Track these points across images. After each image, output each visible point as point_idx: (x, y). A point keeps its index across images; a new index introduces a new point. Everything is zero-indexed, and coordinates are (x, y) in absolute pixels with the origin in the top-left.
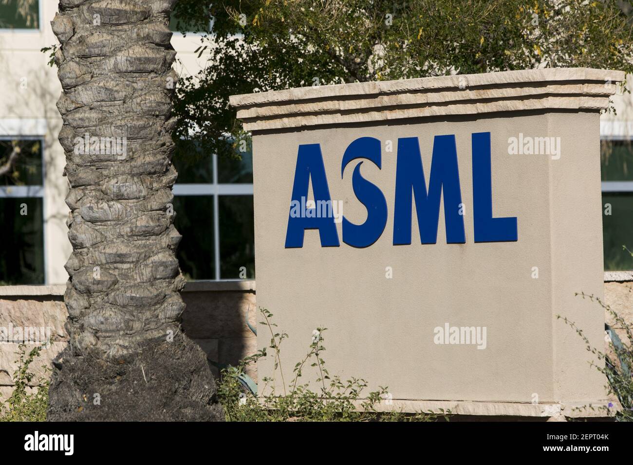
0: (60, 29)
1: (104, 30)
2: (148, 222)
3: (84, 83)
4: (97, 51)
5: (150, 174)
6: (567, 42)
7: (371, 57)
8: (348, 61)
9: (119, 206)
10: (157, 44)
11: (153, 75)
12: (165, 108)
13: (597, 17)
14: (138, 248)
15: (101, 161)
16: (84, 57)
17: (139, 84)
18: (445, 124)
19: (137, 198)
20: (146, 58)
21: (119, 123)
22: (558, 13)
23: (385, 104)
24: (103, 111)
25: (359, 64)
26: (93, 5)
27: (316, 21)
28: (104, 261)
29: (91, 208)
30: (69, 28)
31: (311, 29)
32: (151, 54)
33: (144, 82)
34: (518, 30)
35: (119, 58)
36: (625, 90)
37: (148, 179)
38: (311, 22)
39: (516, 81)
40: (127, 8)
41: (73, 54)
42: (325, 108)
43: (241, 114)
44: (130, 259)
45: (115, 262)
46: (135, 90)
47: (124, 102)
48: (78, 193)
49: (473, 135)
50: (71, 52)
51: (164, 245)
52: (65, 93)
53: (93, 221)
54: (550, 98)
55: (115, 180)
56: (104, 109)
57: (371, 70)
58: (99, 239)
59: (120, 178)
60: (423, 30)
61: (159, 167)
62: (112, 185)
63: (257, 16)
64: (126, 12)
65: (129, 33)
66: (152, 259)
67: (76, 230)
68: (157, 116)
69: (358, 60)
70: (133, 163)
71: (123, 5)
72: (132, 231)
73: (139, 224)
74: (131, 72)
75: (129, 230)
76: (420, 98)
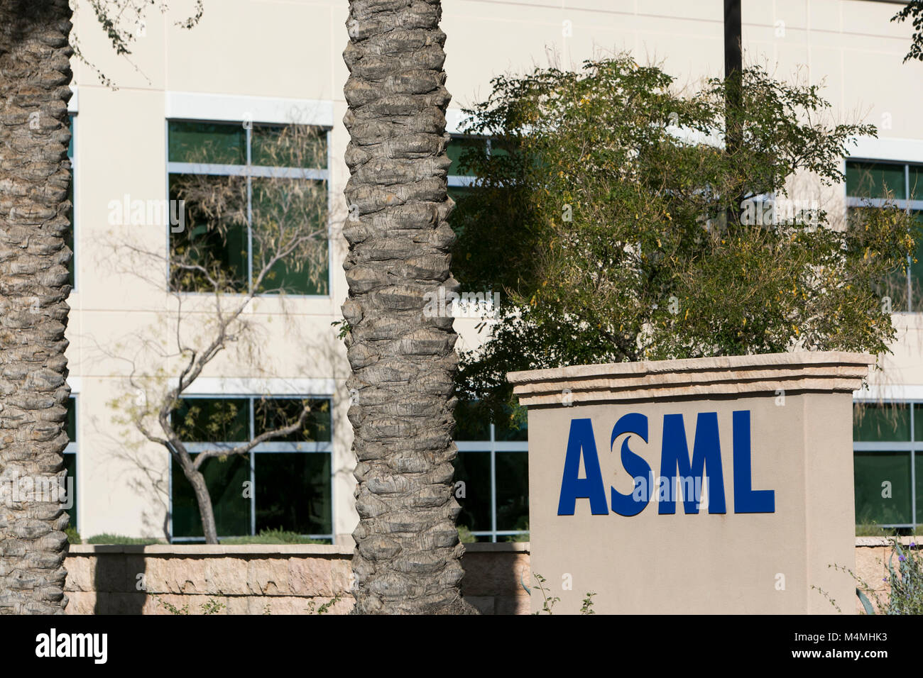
0: (350, 314)
1: (390, 315)
2: (430, 494)
3: (371, 364)
4: (384, 334)
5: (432, 449)
6: (824, 321)
7: (640, 334)
8: (618, 338)
9: (403, 479)
10: (440, 329)
11: (436, 357)
12: (448, 388)
13: (851, 299)
14: (421, 518)
15: (387, 437)
16: (372, 340)
17: (423, 366)
18: (709, 402)
19: (419, 472)
20: (429, 342)
21: (404, 402)
22: (814, 294)
23: (652, 383)
24: (389, 391)
25: (628, 340)
26: (381, 292)
27: (589, 301)
28: (389, 531)
29: (377, 481)
30: (358, 313)
31: (584, 309)
32: (434, 338)
33: (428, 363)
34: (777, 311)
35: (404, 341)
36: (877, 367)
37: (430, 454)
38: (585, 303)
39: (775, 363)
40: (413, 295)
41: (362, 337)
42: (596, 385)
43: (518, 390)
44: (414, 529)
45: (400, 532)
46: (419, 371)
47: (409, 383)
48: (366, 466)
49: (734, 412)
50: (360, 335)
51: (445, 516)
52: (354, 373)
53: (379, 493)
54: (806, 379)
55: (400, 455)
56: (390, 388)
57: (640, 346)
58: (384, 510)
59: (405, 453)
60: (690, 312)
61: (441, 443)
62: (397, 460)
63: (534, 297)
64: (411, 298)
65: (414, 318)
66: (434, 528)
67: (363, 500)
68: (440, 395)
69: (627, 337)
70: (417, 440)
71: (409, 291)
72: (415, 503)
73: (421, 496)
74: (415, 354)
75: (412, 501)
76: (685, 378)
